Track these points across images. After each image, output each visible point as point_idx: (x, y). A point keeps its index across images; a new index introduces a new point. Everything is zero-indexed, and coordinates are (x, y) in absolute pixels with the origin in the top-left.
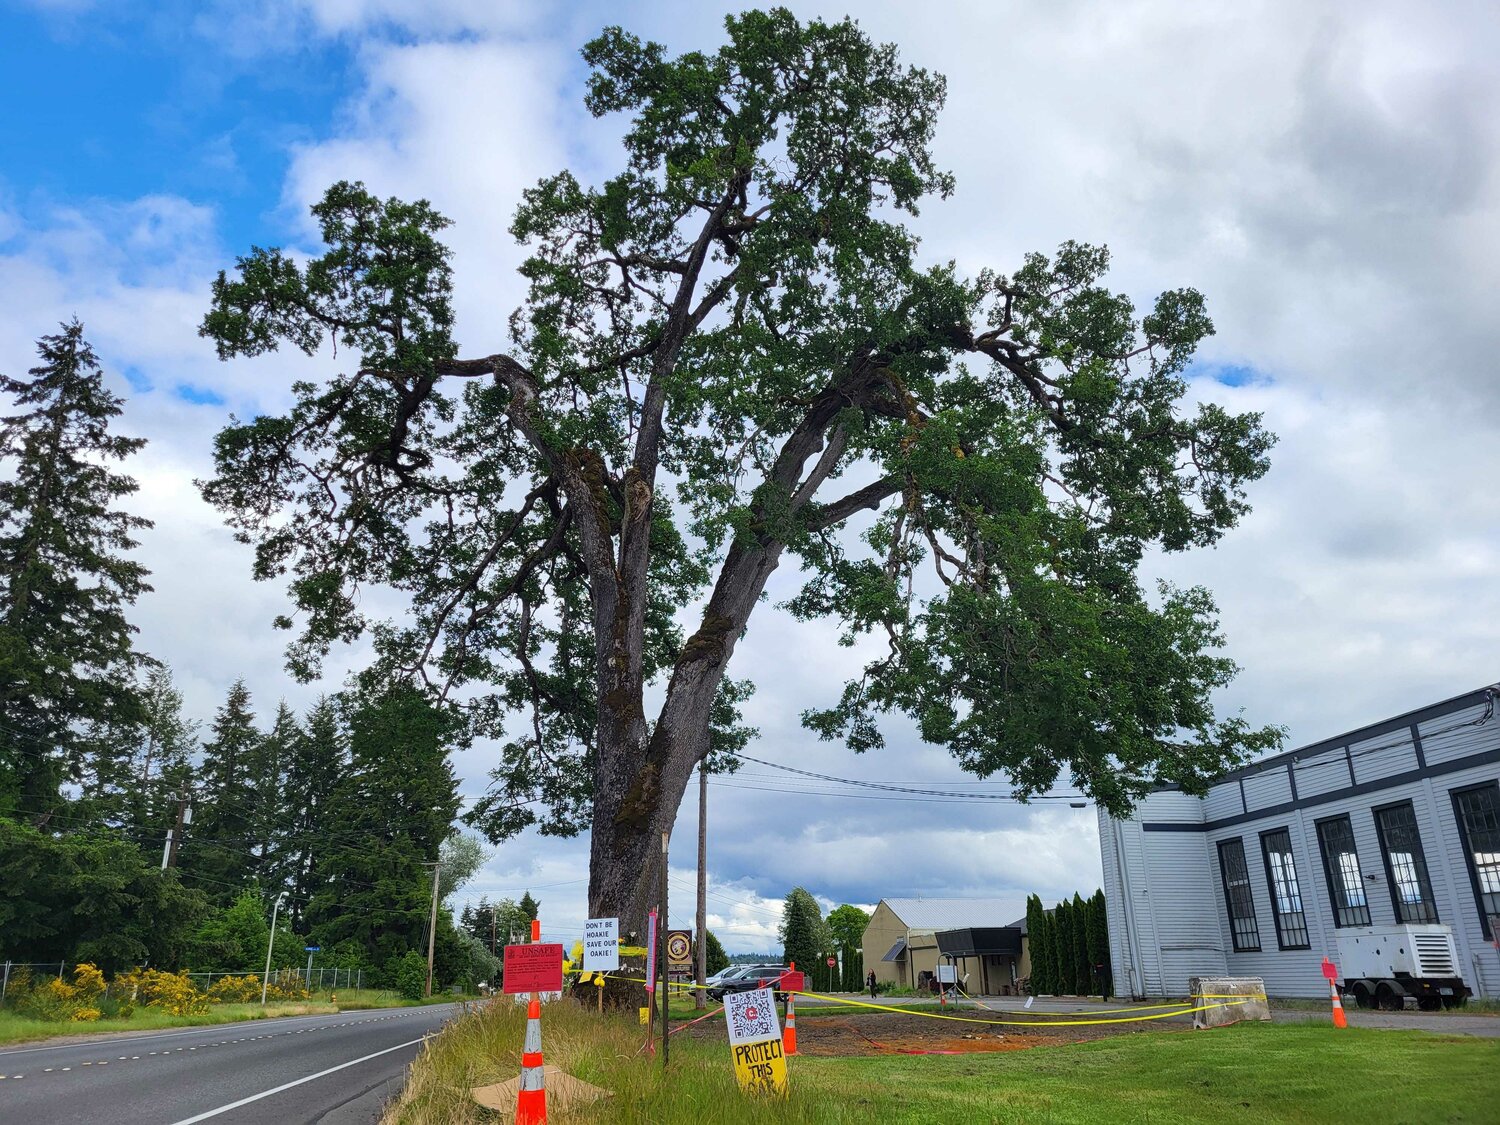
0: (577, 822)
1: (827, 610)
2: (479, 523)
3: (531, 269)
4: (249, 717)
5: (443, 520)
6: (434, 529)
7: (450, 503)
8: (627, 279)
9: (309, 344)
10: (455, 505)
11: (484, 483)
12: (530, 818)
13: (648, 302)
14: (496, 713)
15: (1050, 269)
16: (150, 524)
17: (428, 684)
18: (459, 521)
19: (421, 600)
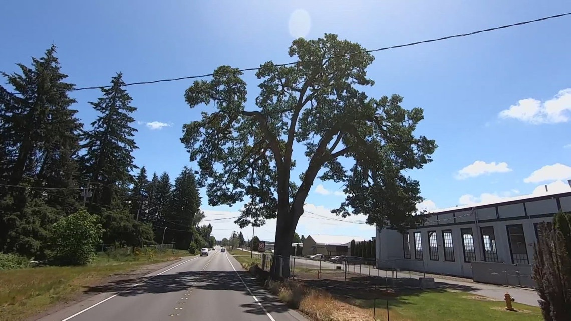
0: (261, 224)
1: (329, 179)
2: (240, 147)
3: (261, 86)
4: (146, 177)
5: (231, 146)
6: (229, 149)
7: (233, 142)
8: (283, 89)
9: (207, 102)
10: (234, 142)
11: (243, 138)
12: (249, 222)
13: (288, 95)
14: (242, 195)
15: (388, 100)
16: (137, 130)
17: (227, 188)
18: (236, 147)
19: (225, 167)
